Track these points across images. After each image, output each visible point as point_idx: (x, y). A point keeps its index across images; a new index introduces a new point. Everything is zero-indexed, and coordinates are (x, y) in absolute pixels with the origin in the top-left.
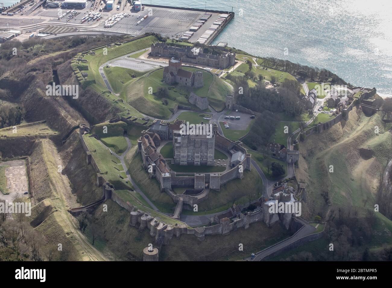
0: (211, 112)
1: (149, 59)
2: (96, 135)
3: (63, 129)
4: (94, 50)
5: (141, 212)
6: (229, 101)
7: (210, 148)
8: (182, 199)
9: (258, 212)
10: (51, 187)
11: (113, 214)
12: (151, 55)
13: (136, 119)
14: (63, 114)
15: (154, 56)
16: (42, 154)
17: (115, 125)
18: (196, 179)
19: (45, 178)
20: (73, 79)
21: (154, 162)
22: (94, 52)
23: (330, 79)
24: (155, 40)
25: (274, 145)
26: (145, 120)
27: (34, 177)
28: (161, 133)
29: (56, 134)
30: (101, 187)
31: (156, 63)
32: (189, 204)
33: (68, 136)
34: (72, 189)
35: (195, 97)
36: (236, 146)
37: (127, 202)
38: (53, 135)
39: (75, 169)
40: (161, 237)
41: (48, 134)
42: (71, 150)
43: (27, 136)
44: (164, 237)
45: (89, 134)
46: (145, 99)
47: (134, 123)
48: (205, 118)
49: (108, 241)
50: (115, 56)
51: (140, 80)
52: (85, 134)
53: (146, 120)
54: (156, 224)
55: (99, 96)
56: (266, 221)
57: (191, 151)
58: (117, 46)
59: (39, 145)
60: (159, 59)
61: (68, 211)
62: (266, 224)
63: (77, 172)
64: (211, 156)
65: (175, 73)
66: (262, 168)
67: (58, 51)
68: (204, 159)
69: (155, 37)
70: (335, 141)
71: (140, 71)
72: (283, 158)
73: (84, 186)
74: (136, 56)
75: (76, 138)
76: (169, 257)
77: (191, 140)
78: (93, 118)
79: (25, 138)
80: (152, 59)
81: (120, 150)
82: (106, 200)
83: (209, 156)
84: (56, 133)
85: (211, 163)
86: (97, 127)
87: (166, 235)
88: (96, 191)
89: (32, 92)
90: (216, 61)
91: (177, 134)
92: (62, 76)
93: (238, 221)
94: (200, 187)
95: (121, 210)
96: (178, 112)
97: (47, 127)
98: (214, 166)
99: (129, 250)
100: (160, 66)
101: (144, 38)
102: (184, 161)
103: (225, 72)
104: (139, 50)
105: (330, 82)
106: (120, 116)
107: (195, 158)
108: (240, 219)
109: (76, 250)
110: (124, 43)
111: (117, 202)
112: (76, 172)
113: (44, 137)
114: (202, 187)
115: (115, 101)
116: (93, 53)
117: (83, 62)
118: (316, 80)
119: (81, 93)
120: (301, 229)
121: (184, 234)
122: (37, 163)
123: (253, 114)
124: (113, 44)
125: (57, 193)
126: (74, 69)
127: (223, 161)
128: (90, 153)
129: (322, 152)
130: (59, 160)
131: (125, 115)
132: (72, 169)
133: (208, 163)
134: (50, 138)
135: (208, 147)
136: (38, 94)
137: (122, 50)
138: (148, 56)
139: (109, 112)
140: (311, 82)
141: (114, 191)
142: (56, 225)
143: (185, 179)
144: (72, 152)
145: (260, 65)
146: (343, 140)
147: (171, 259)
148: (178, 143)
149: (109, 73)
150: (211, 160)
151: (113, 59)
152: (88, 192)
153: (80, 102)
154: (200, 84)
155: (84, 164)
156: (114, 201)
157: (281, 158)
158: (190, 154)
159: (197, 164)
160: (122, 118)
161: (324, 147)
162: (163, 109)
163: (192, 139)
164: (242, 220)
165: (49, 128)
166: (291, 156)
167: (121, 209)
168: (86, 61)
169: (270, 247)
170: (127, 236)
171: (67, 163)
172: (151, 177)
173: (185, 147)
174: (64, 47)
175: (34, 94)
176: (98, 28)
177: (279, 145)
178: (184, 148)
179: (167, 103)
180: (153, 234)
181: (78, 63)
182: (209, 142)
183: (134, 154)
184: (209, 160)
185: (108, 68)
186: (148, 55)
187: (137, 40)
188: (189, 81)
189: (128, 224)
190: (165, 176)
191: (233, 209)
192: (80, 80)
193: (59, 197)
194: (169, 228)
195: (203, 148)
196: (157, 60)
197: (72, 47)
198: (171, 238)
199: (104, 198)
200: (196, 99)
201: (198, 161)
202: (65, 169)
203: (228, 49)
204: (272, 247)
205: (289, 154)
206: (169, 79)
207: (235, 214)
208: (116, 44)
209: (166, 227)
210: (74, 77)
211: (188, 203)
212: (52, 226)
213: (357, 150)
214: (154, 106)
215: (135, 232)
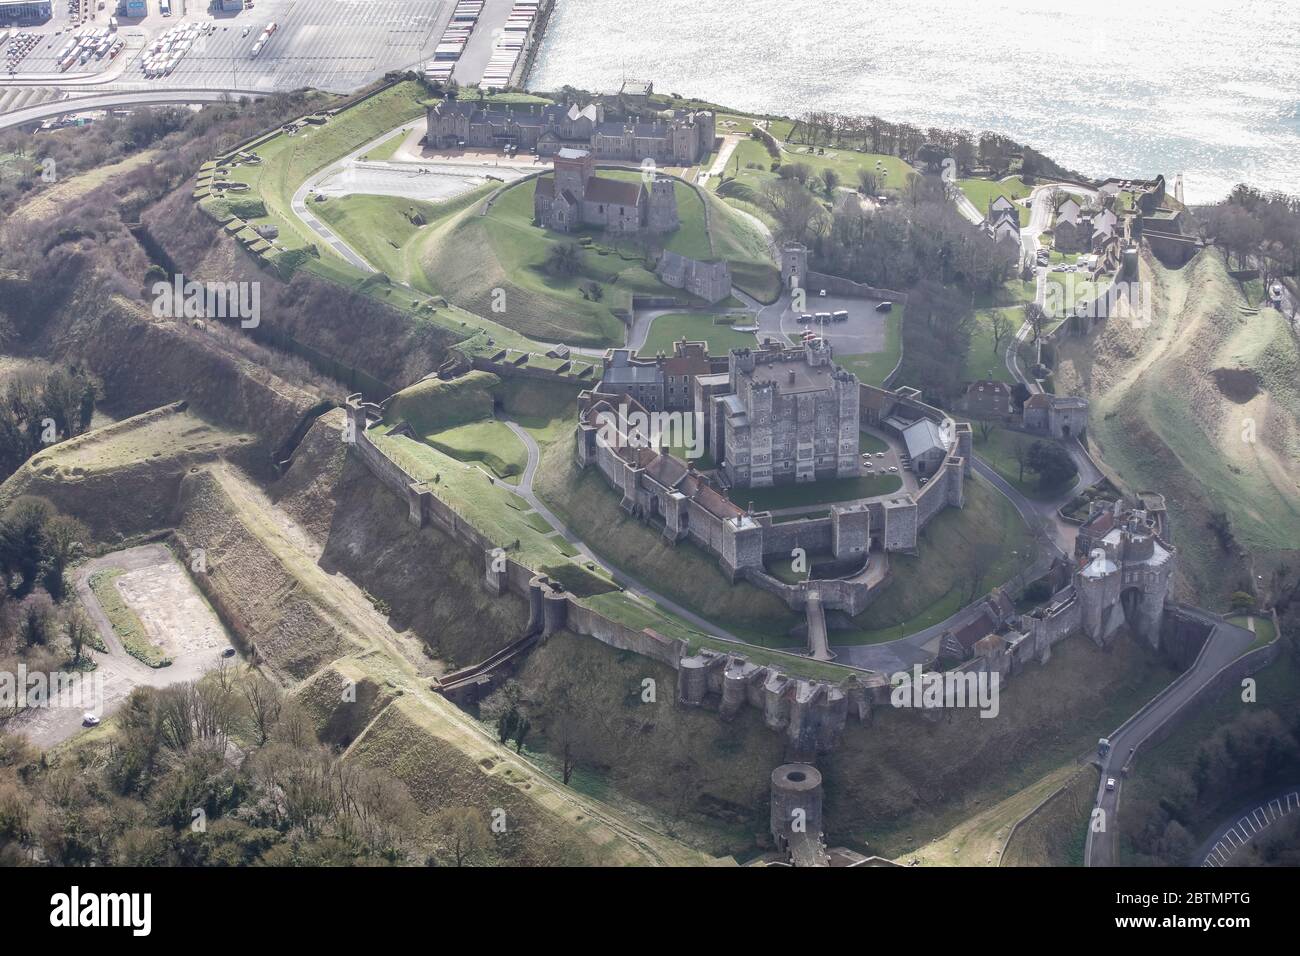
0: (743, 306)
1: (428, 160)
2: (408, 427)
3: (267, 422)
4: (249, 149)
5: (715, 655)
6: (793, 263)
7: (845, 419)
8: (813, 596)
9: (1066, 604)
10: (328, 618)
11: (594, 676)
12: (429, 145)
13: (525, 359)
14: (248, 373)
15: (444, 146)
16: (230, 513)
17: (462, 385)
18: (841, 526)
19: (286, 592)
20: (231, 254)
21: (674, 488)
22: (251, 152)
23: (1018, 164)
24: (420, 94)
25: (992, 388)
26: (557, 357)
27: (231, 595)
28: (643, 392)
29: (245, 443)
30: (508, 597)
31: (463, 168)
32: (842, 610)
33: (292, 444)
34: (388, 618)
35: (682, 264)
36: (902, 402)
37: (646, 630)
38: (238, 448)
39: (368, 547)
40: (809, 728)
41: (218, 445)
42: (327, 489)
43: (152, 462)
44: (819, 725)
45: (382, 427)
46: (516, 288)
47: (522, 371)
48: (740, 329)
49: (608, 768)
50: (323, 162)
51: (467, 228)
52: (370, 428)
53: (563, 357)
54: (785, 688)
55: (354, 297)
56: (1094, 629)
57: (784, 437)
58: (317, 128)
59: (205, 483)
60: (462, 155)
61: (432, 688)
62: (1093, 641)
63: (380, 559)
64: (850, 446)
65: (580, 192)
66: (993, 467)
67: (92, 168)
68: (825, 459)
69: (418, 83)
70: (1130, 355)
71: (431, 200)
72: (1037, 425)
73: (434, 601)
74: (385, 153)
75: (330, 444)
76: (849, 787)
77: (781, 399)
78: (354, 371)
79: (148, 468)
80: (438, 159)
81: (508, 466)
82: (551, 635)
83: (843, 447)
84: (245, 440)
85: (848, 468)
86: (404, 398)
87: (826, 719)
88: (493, 610)
89: (94, 313)
90: (660, 142)
91: (715, 386)
92: (177, 245)
93: (1022, 642)
94: (853, 550)
95: (622, 660)
96: (640, 320)
97: (199, 423)
98: (860, 477)
99: (702, 786)
100: (488, 177)
101: (386, 92)
102: (762, 474)
103: (704, 175)
104: (382, 133)
105: (1018, 171)
106: (467, 354)
107: (798, 459)
108: (1027, 634)
109: (547, 811)
110: (333, 114)
111: (596, 635)
112: (375, 558)
113: (211, 457)
114: (862, 549)
115: (420, 306)
116: (252, 157)
117: (235, 192)
118: (976, 170)
119: (279, 296)
120: (1210, 640)
121: (879, 706)
122: (223, 546)
123: (880, 296)
124: (300, 122)
125: (362, 636)
126: (220, 219)
127: (880, 457)
128: (423, 487)
129: (1108, 395)
130: (290, 526)
131: (481, 349)
132: (355, 551)
133: (840, 469)
134: (231, 459)
135: (838, 416)
136: (124, 317)
137: (334, 138)
138: (421, 151)
139: (410, 348)
140: (966, 178)
141: (580, 600)
142: (424, 740)
143: (800, 530)
144: (334, 494)
145: (787, 141)
146: (1150, 349)
147: (859, 794)
148: (735, 415)
149: (339, 218)
150: (850, 460)
151: (317, 170)
152: (456, 619)
153: (285, 326)
154: (671, 221)
155: (403, 527)
156: (583, 635)
157: (1028, 426)
158: (779, 447)
159: (805, 476)
160: (475, 358)
161: (1109, 379)
162: (595, 315)
163: (784, 398)
164: (1033, 637)
165: (208, 426)
166: (1066, 417)
167: (622, 656)
168: (245, 186)
169: (1142, 709)
170: (681, 742)
171: (326, 535)
172: (672, 538)
173: (764, 426)
174: (108, 149)
175: (106, 320)
176: (123, 81)
177: (1006, 386)
178: (764, 431)
179: (598, 296)
180: (777, 720)
181: (222, 196)
182: (841, 398)
183: (570, 474)
184: (844, 458)
185: (322, 203)
186: (422, 147)
187: (368, 101)
188: (633, 212)
189: (671, 701)
190: (742, 529)
191: (993, 605)
192: (262, 251)
193: (377, 647)
194: (836, 695)
195: (822, 421)
196: (458, 160)
197: (134, 147)
198: (842, 726)
199: (537, 629)
200: (687, 271)
201: (808, 468)
202: (327, 553)
203: (660, 100)
204: (1148, 708)
205: (1058, 411)
206: (561, 215)
207: (1001, 620)
208: (311, 122)
209: (821, 695)
210: (230, 243)
211: (839, 607)
212: (406, 747)
213: (1209, 377)
214: (558, 310)
215: (708, 726)
